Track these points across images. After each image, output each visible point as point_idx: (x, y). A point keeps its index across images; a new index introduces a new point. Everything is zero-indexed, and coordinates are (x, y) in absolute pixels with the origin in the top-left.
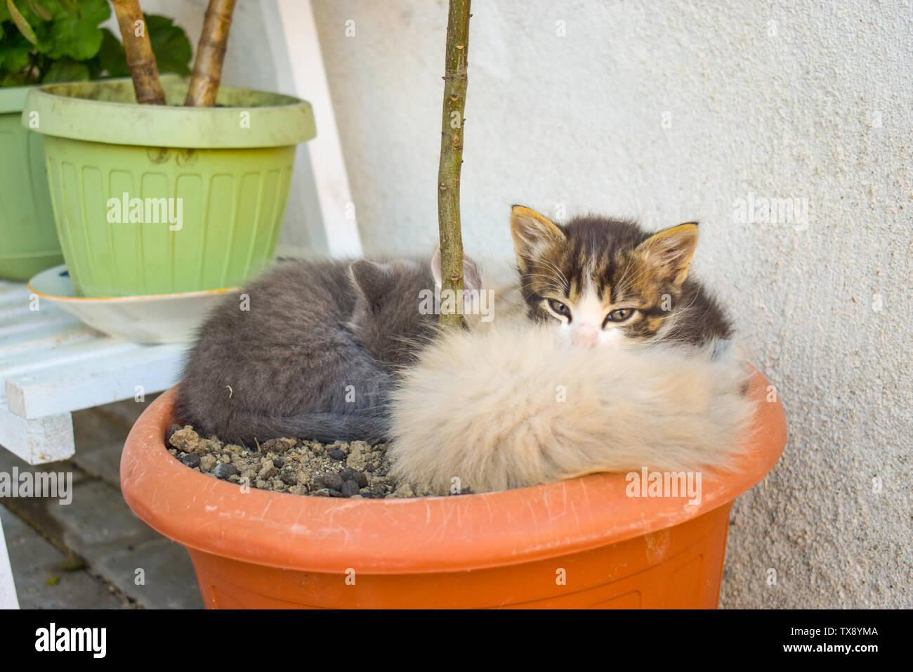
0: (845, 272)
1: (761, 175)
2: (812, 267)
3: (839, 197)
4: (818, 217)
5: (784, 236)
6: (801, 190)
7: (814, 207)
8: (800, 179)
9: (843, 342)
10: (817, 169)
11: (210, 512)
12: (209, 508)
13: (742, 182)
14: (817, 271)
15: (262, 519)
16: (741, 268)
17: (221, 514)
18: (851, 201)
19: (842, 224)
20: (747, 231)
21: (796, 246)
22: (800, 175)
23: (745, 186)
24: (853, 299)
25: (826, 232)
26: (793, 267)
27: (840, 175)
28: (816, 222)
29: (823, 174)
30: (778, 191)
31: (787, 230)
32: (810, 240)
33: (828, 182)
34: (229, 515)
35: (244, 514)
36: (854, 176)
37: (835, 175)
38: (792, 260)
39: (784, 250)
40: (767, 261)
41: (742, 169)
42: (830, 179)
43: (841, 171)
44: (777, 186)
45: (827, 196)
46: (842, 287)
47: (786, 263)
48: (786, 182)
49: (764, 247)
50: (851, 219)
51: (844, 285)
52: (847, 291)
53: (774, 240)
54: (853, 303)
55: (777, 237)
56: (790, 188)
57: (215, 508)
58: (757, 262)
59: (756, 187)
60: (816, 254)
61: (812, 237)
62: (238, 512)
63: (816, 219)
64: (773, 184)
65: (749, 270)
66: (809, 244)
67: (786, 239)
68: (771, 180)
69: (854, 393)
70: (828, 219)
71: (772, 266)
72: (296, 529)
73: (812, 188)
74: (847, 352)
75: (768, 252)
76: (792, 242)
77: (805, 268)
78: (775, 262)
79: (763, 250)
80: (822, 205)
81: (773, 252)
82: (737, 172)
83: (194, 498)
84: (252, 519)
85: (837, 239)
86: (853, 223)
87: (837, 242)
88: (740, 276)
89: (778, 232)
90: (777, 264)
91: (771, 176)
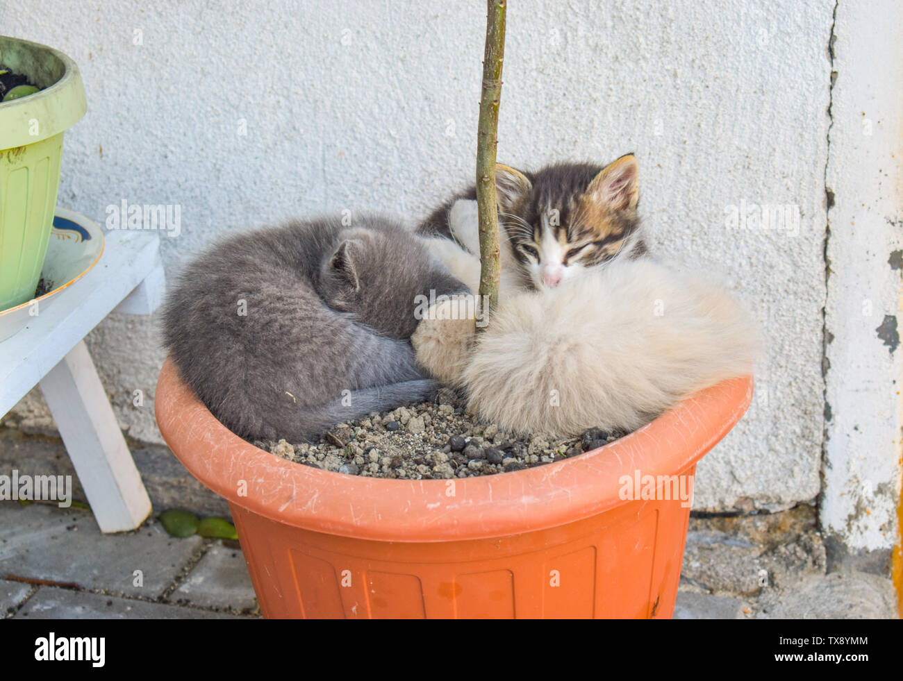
0: (650, 143)
1: (554, 64)
2: (614, 142)
3: (642, 80)
4: (620, 98)
5: (582, 117)
6: (600, 75)
7: (614, 89)
8: (598, 66)
9: (649, 202)
10: (617, 58)
11: (434, 509)
12: (431, 506)
13: (531, 71)
14: (619, 145)
15: (491, 501)
16: (533, 148)
17: (448, 507)
18: (654, 83)
19: (646, 103)
20: (539, 114)
21: (596, 124)
22: (598, 62)
23: (534, 74)
24: (659, 165)
25: (628, 110)
26: (593, 142)
27: (642, 61)
28: (617, 103)
29: (624, 61)
30: (573, 76)
31: (585, 111)
32: (611, 119)
33: (629, 67)
34: (456, 506)
35: (471, 501)
36: (657, 62)
37: (637, 62)
38: (592, 136)
39: (583, 129)
40: (563, 140)
41: (530, 59)
42: (631, 64)
43: (644, 57)
44: (573, 73)
45: (628, 80)
46: (647, 156)
47: (585, 140)
48: (582, 69)
49: (559, 128)
50: (655, 99)
51: (650, 154)
52: (653, 160)
53: (571, 121)
54: (659, 169)
55: (574, 118)
56: (587, 74)
57: (438, 504)
58: (551, 141)
59: (549, 75)
60: (618, 130)
61: (613, 116)
62: (464, 501)
63: (617, 100)
64: (567, 71)
65: (542, 149)
66: (609, 122)
67: (584, 119)
68: (565, 68)
69: (662, 244)
70: (630, 99)
71: (570, 143)
72: (525, 500)
73: (612, 73)
74: (654, 211)
75: (564, 132)
76: (592, 121)
77: (606, 143)
78: (574, 140)
79: (559, 130)
80: (623, 88)
81: (570, 131)
82: (524, 61)
83: (409, 502)
84: (481, 503)
85: (640, 116)
86: (657, 101)
87: (641, 118)
88: (532, 155)
89: (574, 113)
90: (576, 141)
91: (564, 64)
